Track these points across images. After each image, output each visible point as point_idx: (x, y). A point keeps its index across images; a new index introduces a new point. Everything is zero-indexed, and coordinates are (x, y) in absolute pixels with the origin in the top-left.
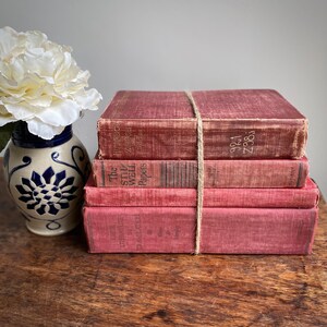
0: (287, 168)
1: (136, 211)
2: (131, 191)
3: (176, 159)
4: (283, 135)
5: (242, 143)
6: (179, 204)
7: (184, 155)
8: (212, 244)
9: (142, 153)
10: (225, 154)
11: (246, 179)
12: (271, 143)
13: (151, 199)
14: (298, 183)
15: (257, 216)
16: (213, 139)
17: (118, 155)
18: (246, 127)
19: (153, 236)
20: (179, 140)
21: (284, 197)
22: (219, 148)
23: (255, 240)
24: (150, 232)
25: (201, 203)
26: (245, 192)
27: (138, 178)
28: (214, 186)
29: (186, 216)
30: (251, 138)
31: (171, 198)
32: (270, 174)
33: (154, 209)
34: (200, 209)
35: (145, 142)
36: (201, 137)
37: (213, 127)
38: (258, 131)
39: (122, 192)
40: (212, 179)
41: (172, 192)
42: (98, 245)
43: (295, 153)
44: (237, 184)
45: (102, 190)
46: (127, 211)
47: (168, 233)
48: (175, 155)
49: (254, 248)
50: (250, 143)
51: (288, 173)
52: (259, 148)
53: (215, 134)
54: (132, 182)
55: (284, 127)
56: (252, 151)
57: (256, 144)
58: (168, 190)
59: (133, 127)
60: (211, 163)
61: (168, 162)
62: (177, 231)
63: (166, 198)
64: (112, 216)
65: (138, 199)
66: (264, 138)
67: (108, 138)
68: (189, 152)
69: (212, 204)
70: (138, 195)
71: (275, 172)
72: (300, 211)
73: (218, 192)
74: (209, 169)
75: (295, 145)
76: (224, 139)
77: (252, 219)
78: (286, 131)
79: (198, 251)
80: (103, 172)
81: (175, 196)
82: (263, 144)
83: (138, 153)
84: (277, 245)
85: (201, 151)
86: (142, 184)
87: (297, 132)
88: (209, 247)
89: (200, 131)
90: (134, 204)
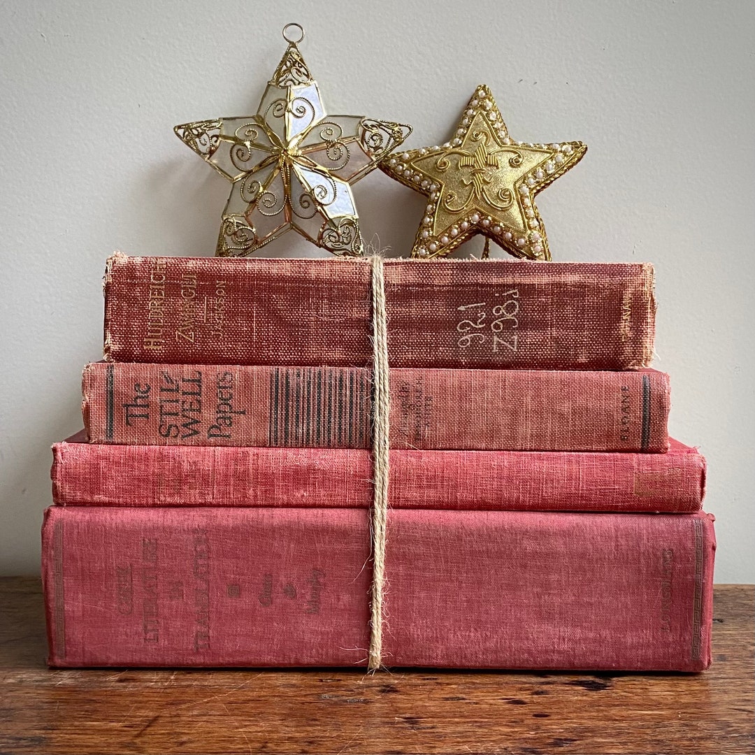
1: (197, 518)
2: (186, 454)
3: (317, 363)
4: (590, 300)
5: (488, 321)
6: (323, 495)
7: (337, 354)
9: (224, 347)
10: (444, 352)
12: (562, 322)
13: (241, 478)
16: (414, 310)
17: (156, 349)
18: (495, 280)
19: (245, 602)
20: (325, 310)
22: (428, 336)
25: (382, 495)
27: (209, 415)
28: (419, 442)
29: (341, 534)
30: (510, 308)
31: (300, 477)
33: (250, 513)
34: (382, 510)
35: (231, 315)
36: (381, 301)
37: (412, 278)
38: (527, 291)
39: (162, 457)
40: (411, 419)
41: (301, 457)
42: (77, 633)
43: (628, 350)
45: (102, 449)
46: (173, 518)
47: (290, 592)
48: (313, 352)
50: (508, 324)
51: (614, 404)
52: (532, 336)
53: (419, 296)
54: (191, 428)
55: (592, 280)
56: (515, 344)
57: (524, 326)
58: (291, 453)
59: (202, 275)
60: (409, 374)
61: (292, 370)
63: (285, 476)
65: (206, 481)
66: (544, 308)
68: (348, 346)
69: (414, 495)
70: (207, 465)
71: (581, 401)
72: (661, 523)
73: (430, 459)
74: (402, 392)
75: (625, 327)
76: (440, 310)
77: (529, 545)
78: (597, 290)
80: (111, 393)
81: (311, 469)
82: (541, 325)
83: (212, 344)
85: (381, 339)
86: (219, 435)
87: (628, 296)
89: (379, 290)
90: (194, 496)
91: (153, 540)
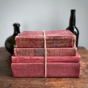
0: (70, 50)
1: (27, 64)
2: (25, 57)
3: (38, 48)
4: (68, 40)
5: (57, 43)
6: (40, 61)
7: (41, 47)
8: (50, 74)
9: (28, 46)
10: (52, 46)
11: (59, 53)
12: (65, 43)
13: (31, 60)
14: (74, 55)
15: (63, 65)
16: (49, 42)
17: (21, 47)
18: (58, 38)
19: (32, 71)
20: (39, 42)
21: (70, 59)
22: (50, 44)
23: (63, 72)
24: (31, 70)
25: (46, 61)
26: (59, 57)
27: (27, 53)
28: (50, 56)
29: (42, 65)
30: (59, 41)
31: (37, 59)
32: (66, 52)
33: (32, 63)
34: (46, 63)
35: (29, 43)
36: (45, 41)
37: (48, 38)
38: (61, 39)
39: (23, 58)
40: (49, 53)
41: (37, 57)
42: (16, 75)
43: (72, 45)
44: (56, 55)
45: (16, 57)
46: (24, 64)
47: (37, 70)
48: (38, 46)
49: (63, 75)
50: (59, 43)
51: (71, 51)
52: (62, 44)
53: (49, 40)
54: (26, 55)
55: (69, 38)
56: (60, 45)
57: (61, 43)
58: (36, 57)
59: (26, 38)
60: (48, 49)
61: (36, 48)
62: (39, 70)
63: (36, 59)
64: (20, 65)
65: (27, 60)
66: (63, 41)
67: (18, 42)
68: (42, 46)
69: (49, 61)
70: (27, 58)
71: (67, 51)
72: (75, 63)
73: (51, 57)
74: (48, 51)
75: (72, 43)
76: (52, 41)
77: (61, 66)
78: (69, 39)
79: (46, 76)
80: (17, 51)
81: (38, 59)
82: (63, 43)
83: (27, 46)
84: (69, 74)
85: (45, 45)
86: (28, 55)
87: (73, 39)
88: (49, 75)
89: (45, 39)
90: (26, 61)
91: (22, 66)
